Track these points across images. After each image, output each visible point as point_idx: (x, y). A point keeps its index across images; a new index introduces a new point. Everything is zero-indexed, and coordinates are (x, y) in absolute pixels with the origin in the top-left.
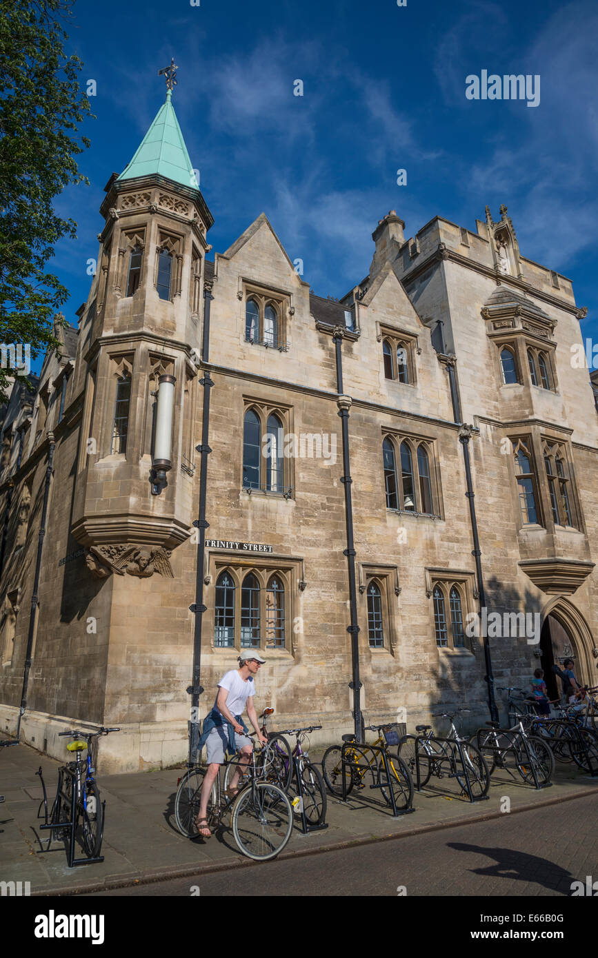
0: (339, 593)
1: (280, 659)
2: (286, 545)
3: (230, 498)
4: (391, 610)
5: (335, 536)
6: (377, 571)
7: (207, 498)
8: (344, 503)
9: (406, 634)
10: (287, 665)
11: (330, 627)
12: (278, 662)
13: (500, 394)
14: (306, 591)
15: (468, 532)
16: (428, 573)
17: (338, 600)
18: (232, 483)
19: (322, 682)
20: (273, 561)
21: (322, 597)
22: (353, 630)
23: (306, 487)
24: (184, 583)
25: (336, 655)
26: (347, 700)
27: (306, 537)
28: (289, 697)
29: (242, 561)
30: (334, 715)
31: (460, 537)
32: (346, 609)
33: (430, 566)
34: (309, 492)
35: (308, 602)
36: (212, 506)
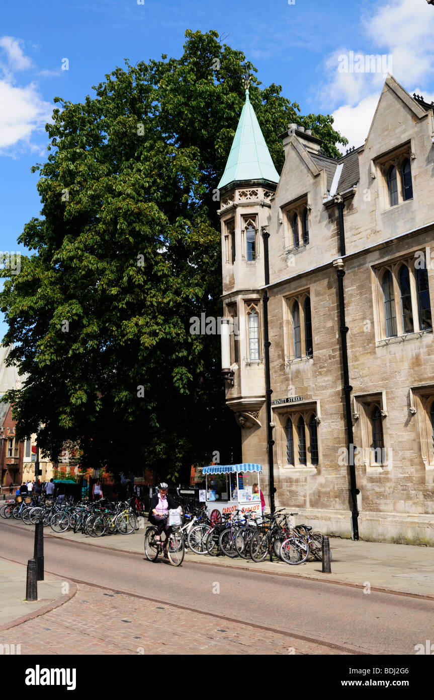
0: (342, 422)
1: (310, 471)
2: (309, 393)
3: (281, 370)
5: (338, 378)
7: (271, 374)
10: (313, 476)
11: (337, 447)
12: (309, 474)
14: (322, 423)
16: (412, 392)
17: (341, 427)
18: (281, 360)
19: (334, 488)
20: (303, 407)
21: (332, 426)
25: (342, 468)
27: (320, 384)
28: (316, 497)
29: (289, 410)
30: (341, 511)
34: (321, 349)
35: (324, 431)
36: (273, 379)
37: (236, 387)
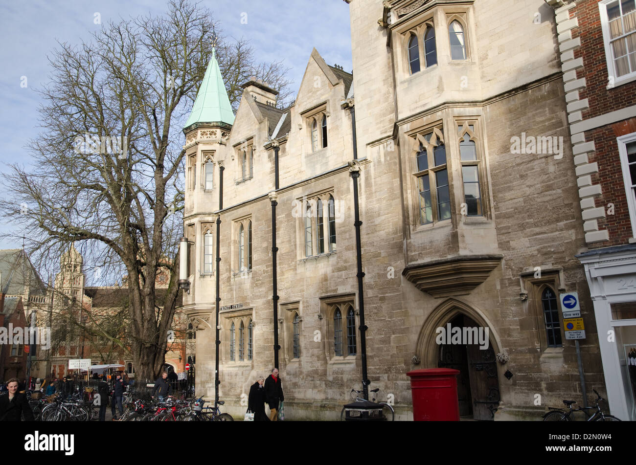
6: (291, 307)
9: (305, 348)
12: (245, 369)
14: (256, 326)
15: (354, 258)
16: (321, 301)
17: (270, 330)
18: (228, 273)
20: (243, 312)
21: (263, 329)
23: (256, 263)
27: (257, 294)
31: (348, 265)
33: (323, 295)
34: (258, 265)
35: (257, 333)
37: (191, 295)
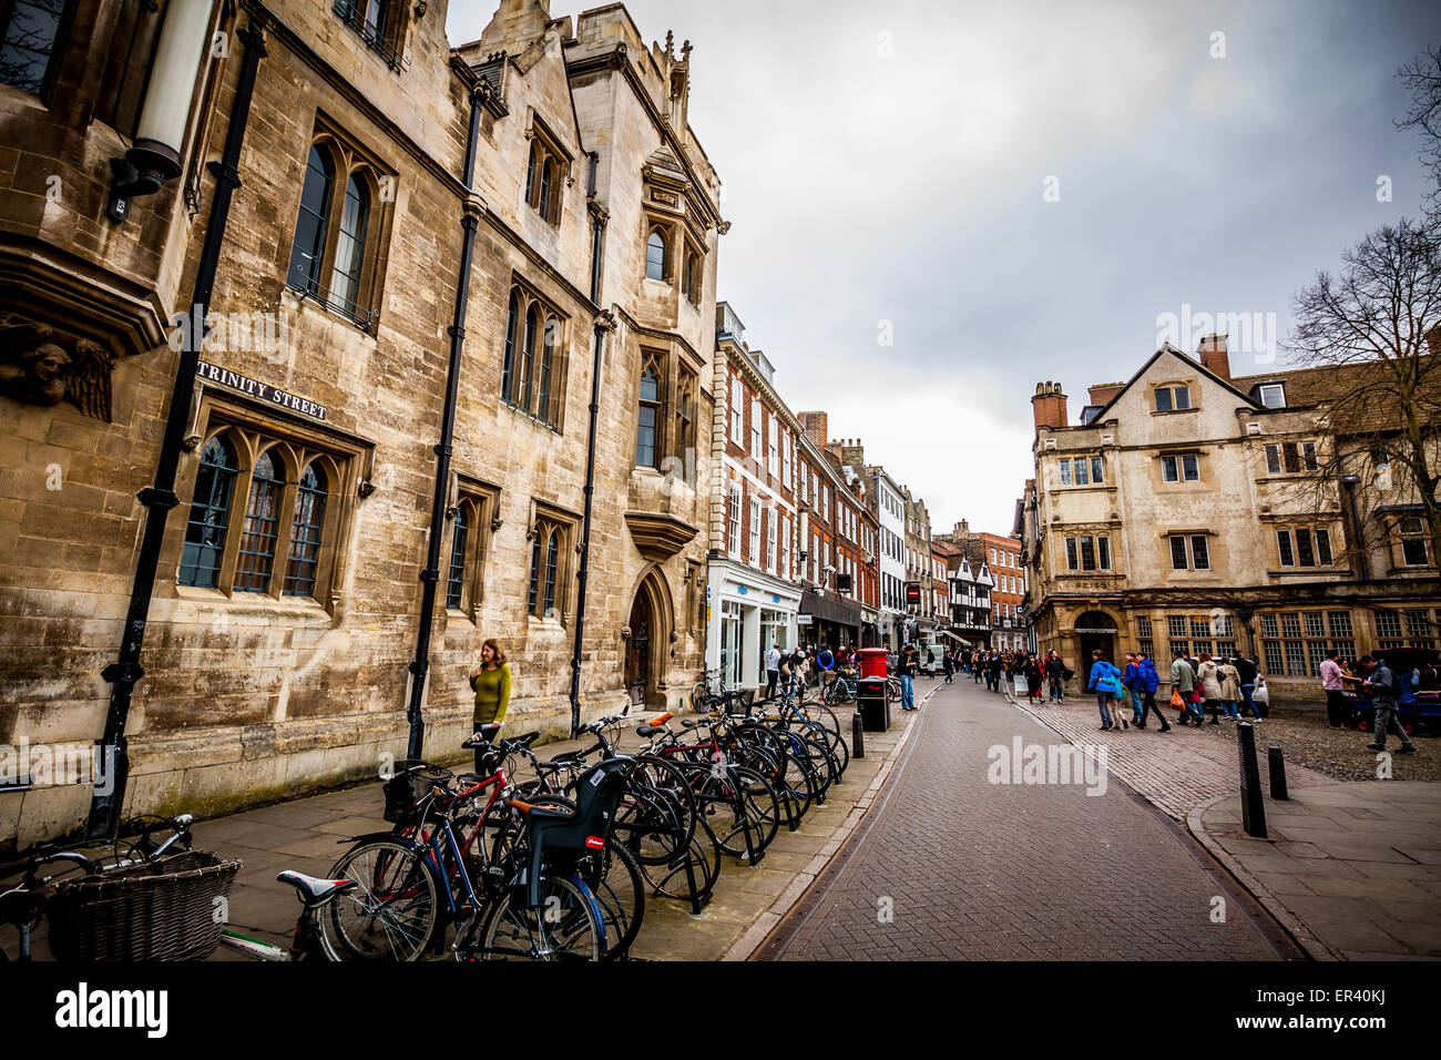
0: (418, 514)
1: (307, 616)
2: (349, 412)
3: (262, 293)
4: (481, 552)
5: (426, 419)
6: (474, 489)
7: (216, 277)
8: (447, 368)
9: (495, 591)
10: (318, 629)
11: (397, 567)
12: (302, 623)
13: (642, 288)
14: (370, 500)
15: (584, 458)
16: (534, 506)
17: (415, 524)
18: (271, 265)
19: (370, 661)
20: (322, 436)
21: (393, 516)
22: (429, 577)
23: (397, 323)
24: (133, 439)
25: (399, 616)
26: (403, 692)
27: (383, 408)
28: (313, 688)
29: (267, 422)
30: (382, 716)
31: (575, 463)
32: (424, 542)
33: (537, 496)
34: (399, 332)
35: (369, 520)
36: (223, 297)
